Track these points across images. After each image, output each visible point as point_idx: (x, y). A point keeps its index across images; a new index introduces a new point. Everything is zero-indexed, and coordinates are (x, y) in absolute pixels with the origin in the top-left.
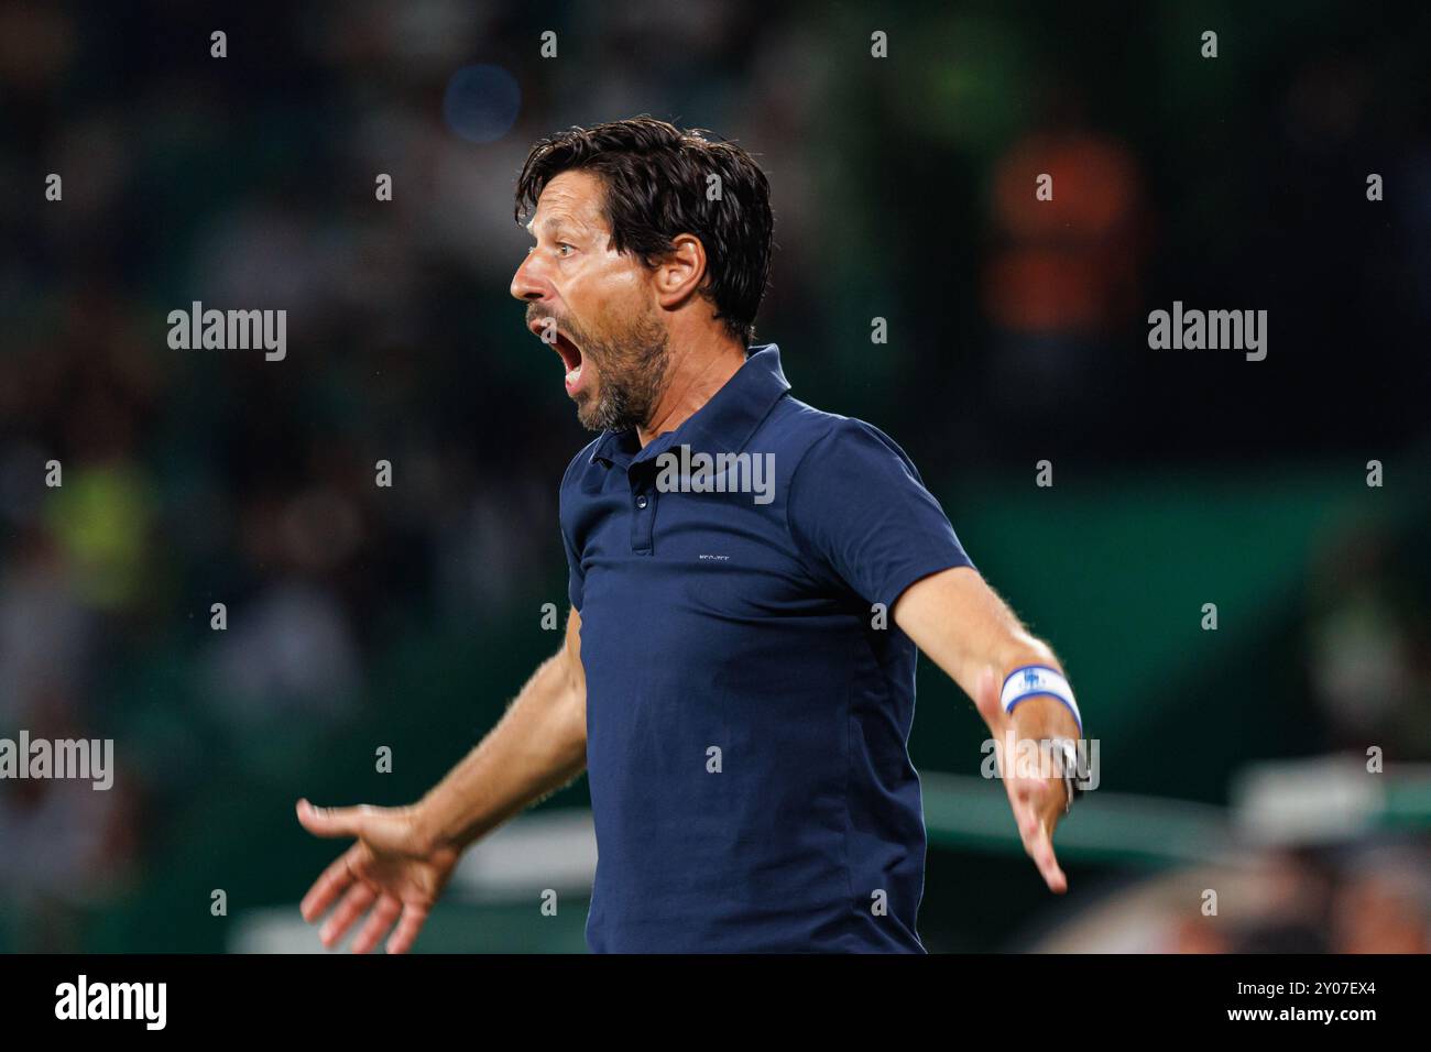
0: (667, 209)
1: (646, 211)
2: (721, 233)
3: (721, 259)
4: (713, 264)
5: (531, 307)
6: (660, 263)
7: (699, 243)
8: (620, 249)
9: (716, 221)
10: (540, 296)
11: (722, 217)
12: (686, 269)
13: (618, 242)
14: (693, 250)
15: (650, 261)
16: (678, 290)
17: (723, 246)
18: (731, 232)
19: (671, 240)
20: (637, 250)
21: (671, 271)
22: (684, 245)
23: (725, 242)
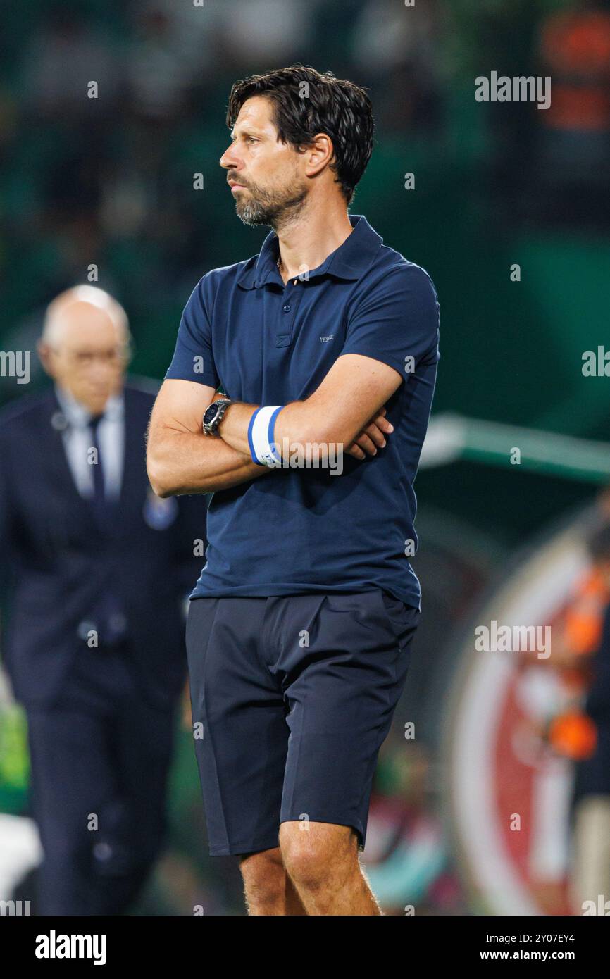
0: (310, 117)
1: (299, 120)
2: (342, 133)
3: (342, 147)
4: (337, 149)
5: (229, 172)
6: (306, 149)
7: (329, 139)
8: (284, 141)
9: (339, 125)
10: (235, 167)
11: (343, 124)
12: (321, 154)
13: (282, 137)
14: (325, 142)
15: (300, 149)
16: (316, 166)
17: (343, 139)
18: (348, 130)
19: (313, 137)
20: (293, 142)
21: (313, 155)
22: (320, 140)
23: (345, 137)
